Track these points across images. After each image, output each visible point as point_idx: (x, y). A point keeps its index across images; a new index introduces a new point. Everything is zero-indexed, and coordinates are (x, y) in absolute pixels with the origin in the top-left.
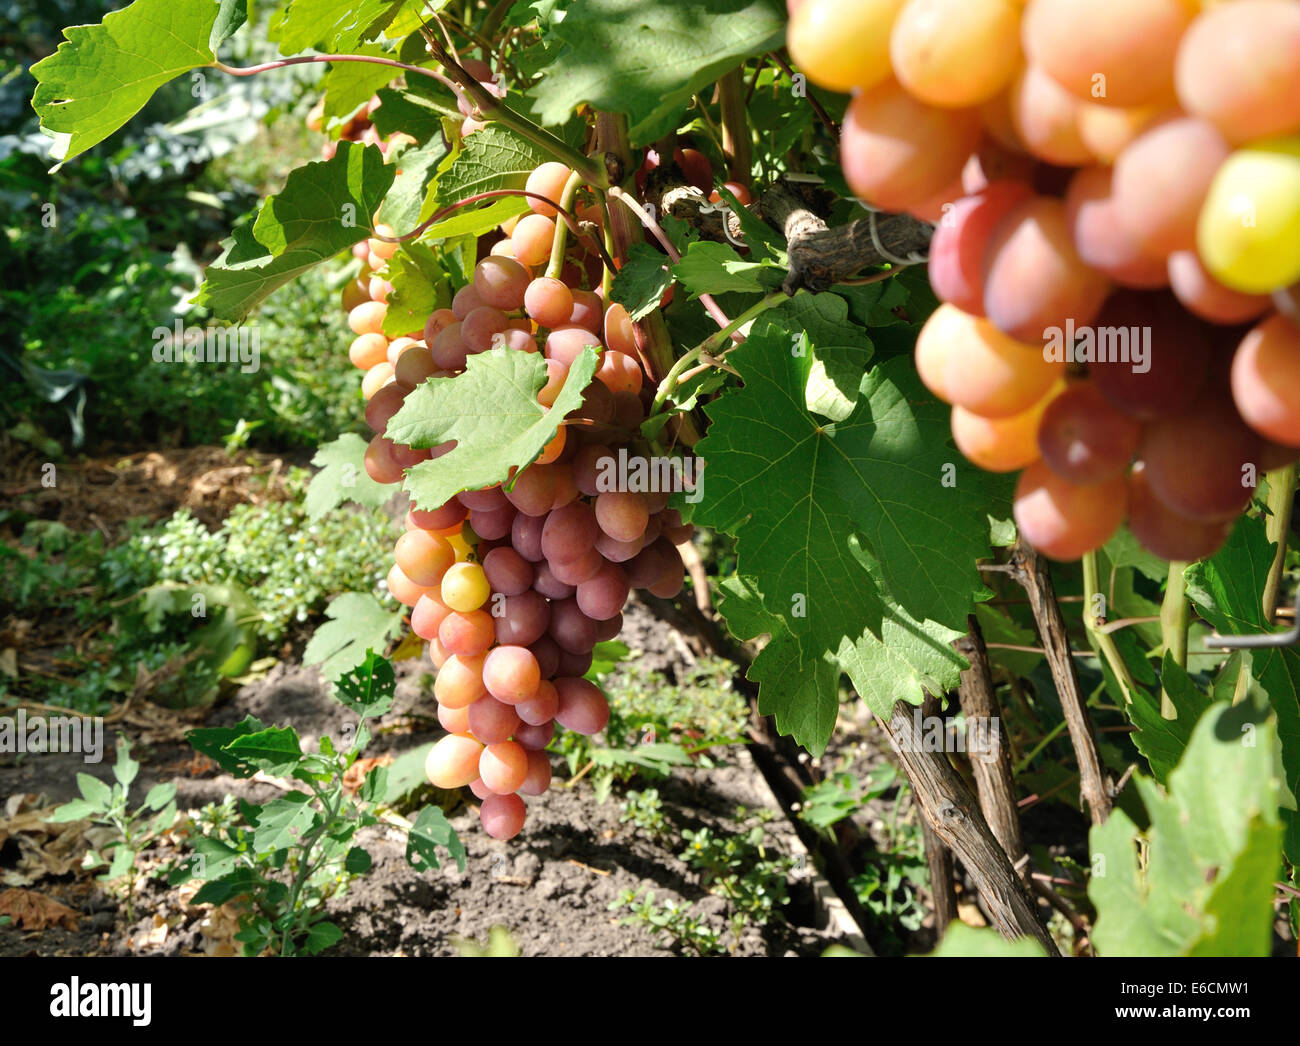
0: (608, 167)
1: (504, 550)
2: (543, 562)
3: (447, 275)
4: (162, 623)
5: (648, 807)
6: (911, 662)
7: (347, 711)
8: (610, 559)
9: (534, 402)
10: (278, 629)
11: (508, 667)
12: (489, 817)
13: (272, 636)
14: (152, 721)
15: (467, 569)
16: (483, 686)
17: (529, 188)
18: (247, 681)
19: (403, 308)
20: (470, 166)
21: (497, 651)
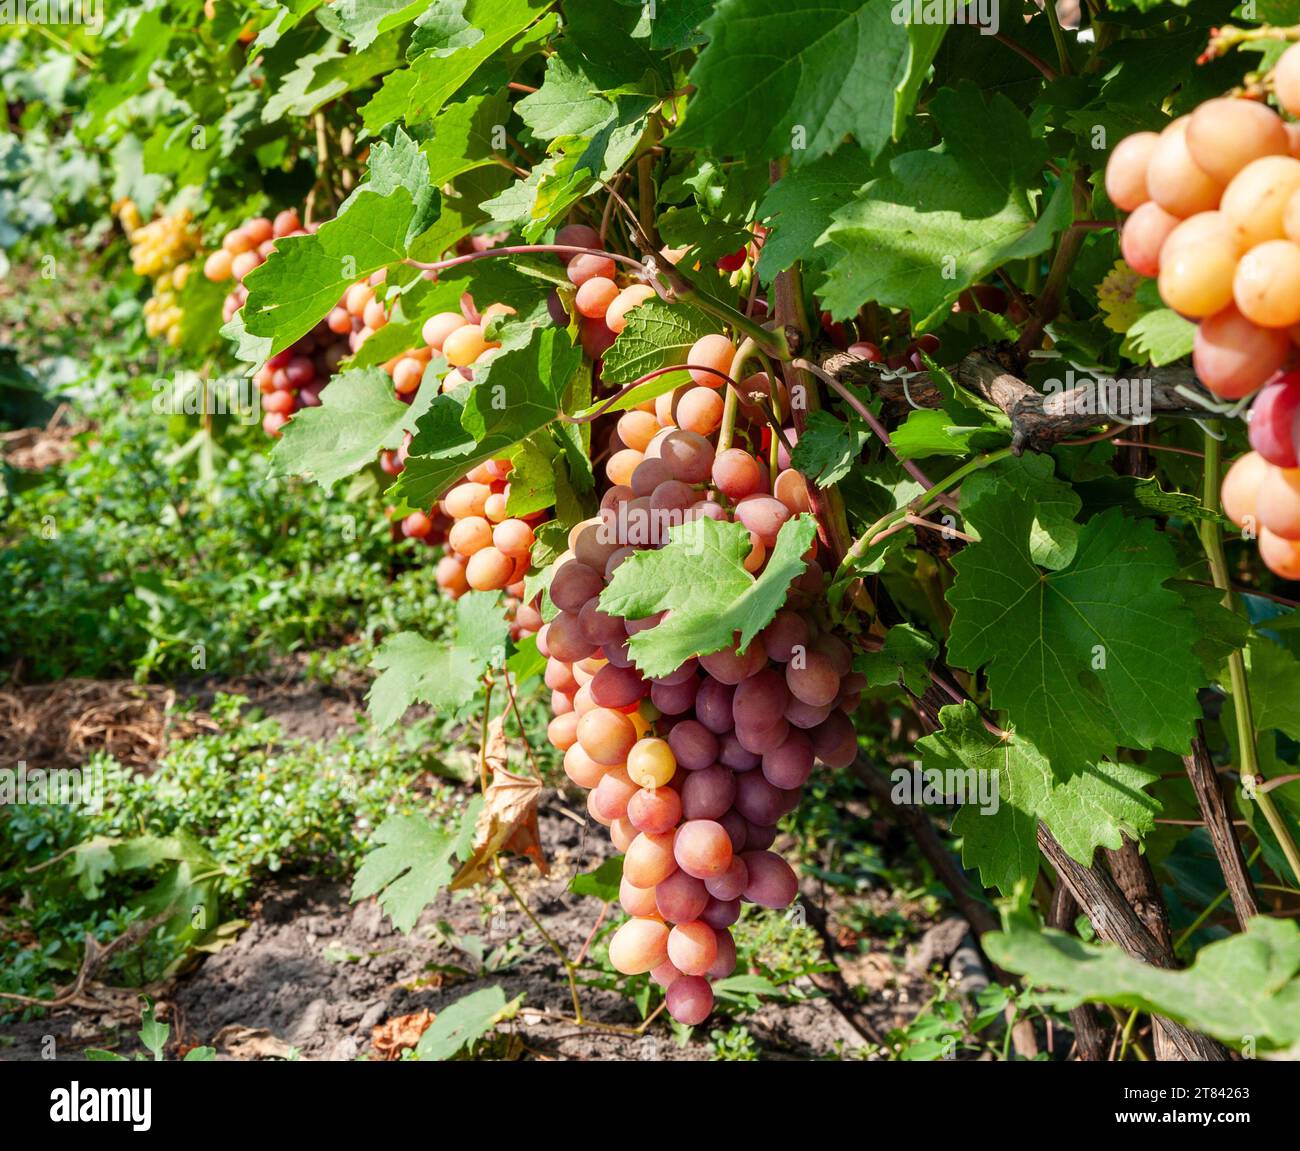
0: (788, 339)
1: (689, 723)
2: (730, 732)
3: (563, 451)
4: (100, 887)
5: (739, 1047)
6: (1106, 808)
7: (353, 971)
8: (800, 726)
9: (742, 570)
10: (243, 885)
11: (699, 842)
12: (677, 1002)
13: (237, 893)
14: (107, 1003)
15: (654, 745)
16: (674, 862)
17: (691, 361)
18: (215, 947)
19: (524, 488)
20: (633, 342)
21: (688, 824)
